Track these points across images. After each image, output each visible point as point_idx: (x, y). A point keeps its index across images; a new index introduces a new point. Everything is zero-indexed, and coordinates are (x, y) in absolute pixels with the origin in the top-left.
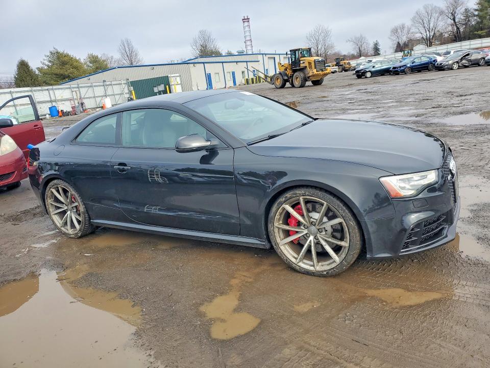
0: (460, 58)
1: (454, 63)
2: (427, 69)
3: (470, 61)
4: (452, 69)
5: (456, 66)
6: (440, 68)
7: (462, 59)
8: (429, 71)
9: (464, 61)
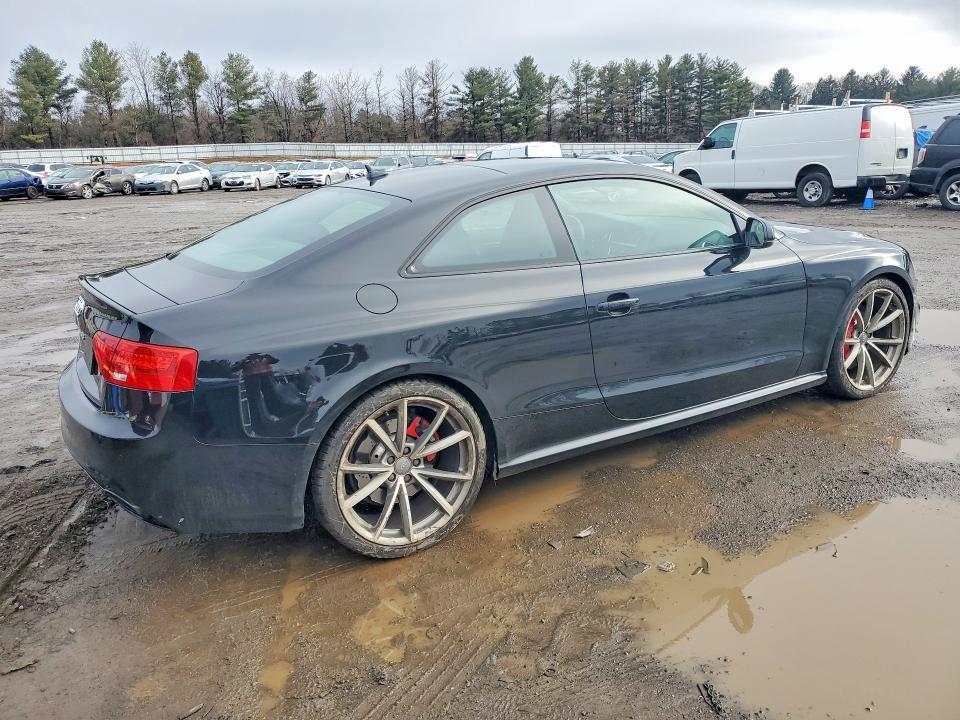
0: (92, 178)
1: (83, 186)
2: (26, 195)
3: (108, 184)
4: (82, 198)
5: (88, 193)
6: (57, 194)
7: (95, 180)
8: (30, 198)
9: (98, 185)
